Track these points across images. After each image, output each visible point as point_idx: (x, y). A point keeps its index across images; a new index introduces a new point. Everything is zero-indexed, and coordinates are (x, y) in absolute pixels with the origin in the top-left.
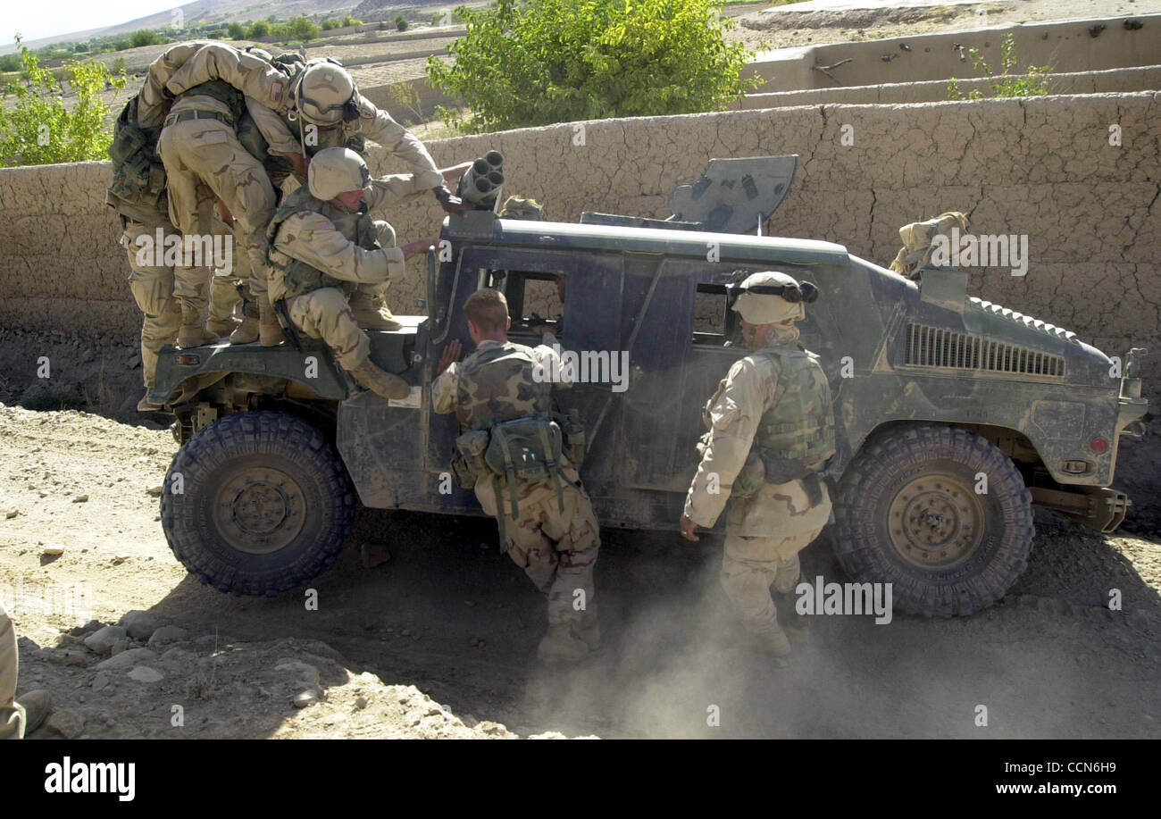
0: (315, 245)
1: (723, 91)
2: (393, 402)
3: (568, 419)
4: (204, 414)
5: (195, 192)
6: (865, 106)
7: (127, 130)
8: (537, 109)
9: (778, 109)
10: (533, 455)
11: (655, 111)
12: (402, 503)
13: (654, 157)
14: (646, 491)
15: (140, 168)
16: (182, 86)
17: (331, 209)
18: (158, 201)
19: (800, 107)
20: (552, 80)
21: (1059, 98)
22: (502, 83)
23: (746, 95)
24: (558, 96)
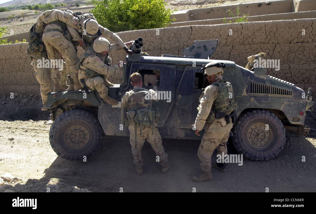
0: (96, 65)
1: (165, 22)
2: (113, 106)
3: (156, 110)
4: (59, 111)
5: (53, 51)
6: (202, 25)
7: (33, 34)
8: (115, 28)
9: (179, 27)
10: (147, 119)
11: (147, 28)
12: (116, 134)
13: (147, 40)
14: (183, 129)
15: (36, 44)
16: (48, 22)
17: (100, 55)
18: (42, 53)
19: (185, 26)
20: (119, 20)
21: (251, 23)
22: (105, 21)
23: (171, 23)
24: (121, 24)
